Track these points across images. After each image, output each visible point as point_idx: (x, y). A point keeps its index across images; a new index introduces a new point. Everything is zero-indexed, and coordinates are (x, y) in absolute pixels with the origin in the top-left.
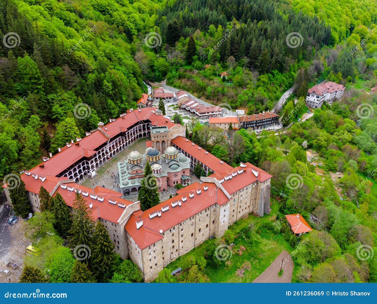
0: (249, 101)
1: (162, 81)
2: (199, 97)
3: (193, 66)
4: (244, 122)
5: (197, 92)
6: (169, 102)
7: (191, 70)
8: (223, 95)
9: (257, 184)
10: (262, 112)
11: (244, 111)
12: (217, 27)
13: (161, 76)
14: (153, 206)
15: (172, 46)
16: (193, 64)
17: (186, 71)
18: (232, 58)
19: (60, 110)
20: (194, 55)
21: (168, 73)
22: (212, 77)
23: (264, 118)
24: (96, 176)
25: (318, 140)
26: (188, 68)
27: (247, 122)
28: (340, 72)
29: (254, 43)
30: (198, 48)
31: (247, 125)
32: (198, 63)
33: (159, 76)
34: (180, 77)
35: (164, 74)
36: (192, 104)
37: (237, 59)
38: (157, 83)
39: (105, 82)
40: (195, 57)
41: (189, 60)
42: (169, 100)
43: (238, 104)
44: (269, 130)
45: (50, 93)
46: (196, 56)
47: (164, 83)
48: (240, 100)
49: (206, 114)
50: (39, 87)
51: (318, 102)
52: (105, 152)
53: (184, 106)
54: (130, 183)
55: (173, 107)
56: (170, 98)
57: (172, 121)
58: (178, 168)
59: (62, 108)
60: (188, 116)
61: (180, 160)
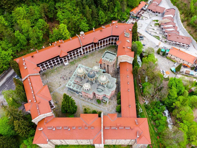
5: (185, 14)
24: (68, 65)
42: (158, 14)
49: (174, 42)
52: (79, 52)
53: (163, 26)
54: (72, 86)
55: (156, 22)
56: (159, 13)
57: (129, 48)
58: (102, 92)
59: (63, 14)
60: (161, 37)
61: (107, 86)
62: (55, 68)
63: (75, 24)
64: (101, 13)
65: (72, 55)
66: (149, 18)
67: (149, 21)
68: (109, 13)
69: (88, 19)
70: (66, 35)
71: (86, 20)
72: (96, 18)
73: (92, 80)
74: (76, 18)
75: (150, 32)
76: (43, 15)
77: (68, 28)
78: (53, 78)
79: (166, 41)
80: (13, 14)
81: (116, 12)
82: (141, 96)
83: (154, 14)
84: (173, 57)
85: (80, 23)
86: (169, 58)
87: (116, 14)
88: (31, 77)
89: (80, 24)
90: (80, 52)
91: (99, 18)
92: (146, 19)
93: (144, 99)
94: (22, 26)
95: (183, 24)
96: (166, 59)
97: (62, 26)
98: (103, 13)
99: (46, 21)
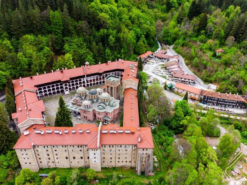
0: (224, 79)
2: (187, 65)
3: (198, 38)
4: (205, 96)
5: (190, 59)
6: (163, 61)
8: (205, 68)
9: (137, 147)
10: (228, 93)
11: (216, 86)
13: (171, 41)
14: (63, 126)
15: (190, 20)
16: (199, 36)
17: (191, 41)
18: (233, 38)
19: (67, 48)
22: (206, 51)
23: (227, 98)
24: (68, 95)
26: (194, 39)
27: (208, 97)
31: (207, 100)
32: (202, 37)
33: (170, 41)
34: (183, 45)
35: (174, 40)
36: (174, 68)
38: (168, 46)
39: (111, 37)
40: (203, 31)
42: (163, 60)
43: (213, 79)
44: (228, 111)
45: (67, 36)
48: (215, 76)
49: (180, 79)
50: (58, 31)
52: (82, 82)
53: (168, 67)
54: (70, 106)
55: (162, 66)
56: (165, 59)
57: (134, 76)
58: (103, 109)
59: (70, 47)
60: (167, 76)
61: (109, 105)
62: (54, 96)
63: (80, 57)
64: (108, 51)
65: (74, 84)
66: (155, 63)
67: (155, 65)
68: (115, 52)
69: (94, 54)
70: (70, 66)
71: (92, 54)
72: (102, 54)
73: (93, 98)
74: (82, 51)
75: (156, 73)
76: (50, 44)
77: (73, 60)
78: (50, 104)
79: (172, 80)
80: (20, 40)
81: (122, 54)
82: (147, 122)
83: (160, 60)
84: (180, 91)
85: (86, 56)
86: (177, 93)
87: (123, 55)
88: (25, 92)
89: (86, 58)
90: (84, 82)
91: (106, 55)
92: (153, 63)
93: (151, 124)
94: (27, 51)
95: (188, 67)
96: (173, 94)
97: (68, 56)
98: (109, 51)
99: (52, 49)
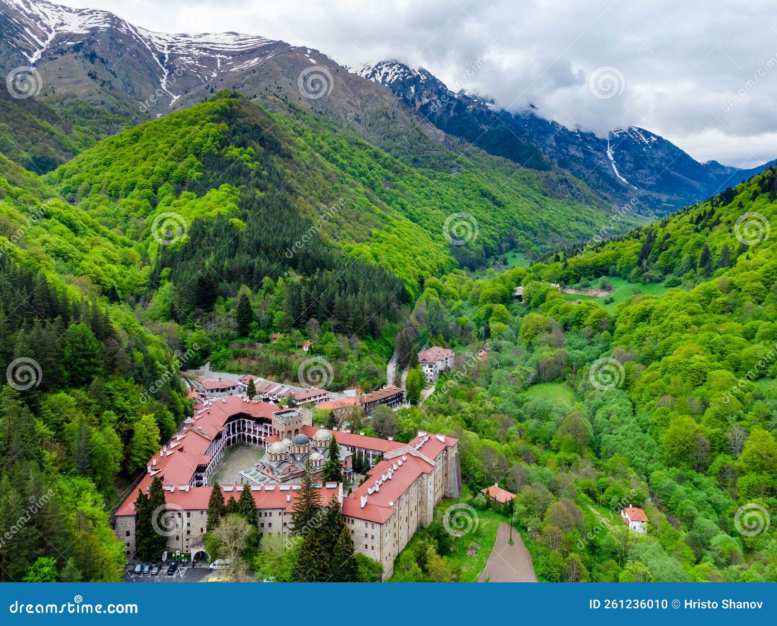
0: (359, 376)
1: (201, 367)
3: (252, 337)
4: (366, 404)
5: (273, 373)
7: (252, 345)
9: (446, 450)
11: (355, 391)
12: (276, 280)
13: (199, 358)
15: (208, 312)
16: (251, 334)
17: (243, 346)
18: (314, 321)
20: (251, 322)
21: (214, 353)
22: (291, 350)
23: (388, 394)
25: (463, 412)
26: (246, 341)
27: (369, 403)
28: (441, 335)
29: (338, 298)
30: (255, 311)
32: (260, 333)
33: (196, 358)
34: (236, 356)
35: (205, 354)
36: (279, 390)
37: (322, 321)
38: (194, 371)
40: (254, 324)
41: (244, 330)
42: (231, 391)
43: (345, 382)
46: (254, 322)
47: (206, 368)
48: (346, 376)
51: (432, 373)
56: (234, 388)
